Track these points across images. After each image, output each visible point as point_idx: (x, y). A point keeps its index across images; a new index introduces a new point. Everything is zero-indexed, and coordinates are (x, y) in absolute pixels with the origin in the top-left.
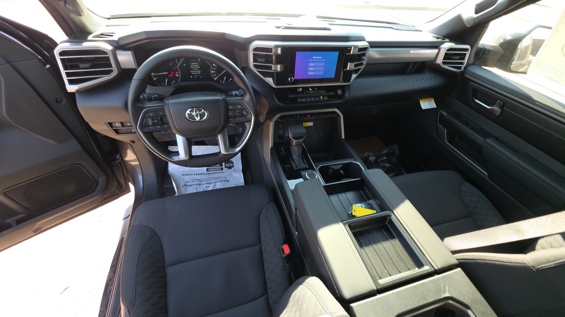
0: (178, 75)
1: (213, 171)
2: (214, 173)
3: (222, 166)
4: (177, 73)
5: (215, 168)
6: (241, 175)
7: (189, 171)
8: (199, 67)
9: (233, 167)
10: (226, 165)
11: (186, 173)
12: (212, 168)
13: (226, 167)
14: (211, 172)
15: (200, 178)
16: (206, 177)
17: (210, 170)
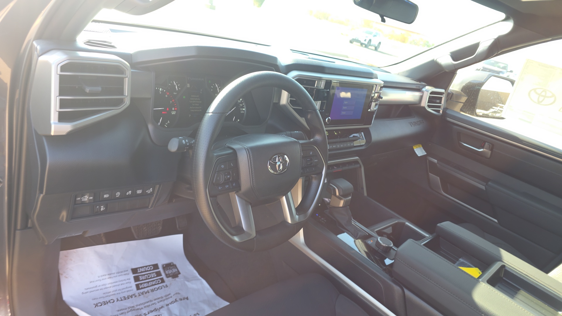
0: (175, 112)
1: (147, 287)
2: (152, 291)
3: (161, 275)
4: (173, 109)
5: (150, 281)
6: (202, 283)
7: (105, 295)
8: (201, 102)
9: (179, 273)
10: (167, 272)
11: (102, 300)
12: (144, 283)
13: (168, 276)
14: (146, 290)
15: (132, 305)
16: (142, 300)
17: (143, 287)
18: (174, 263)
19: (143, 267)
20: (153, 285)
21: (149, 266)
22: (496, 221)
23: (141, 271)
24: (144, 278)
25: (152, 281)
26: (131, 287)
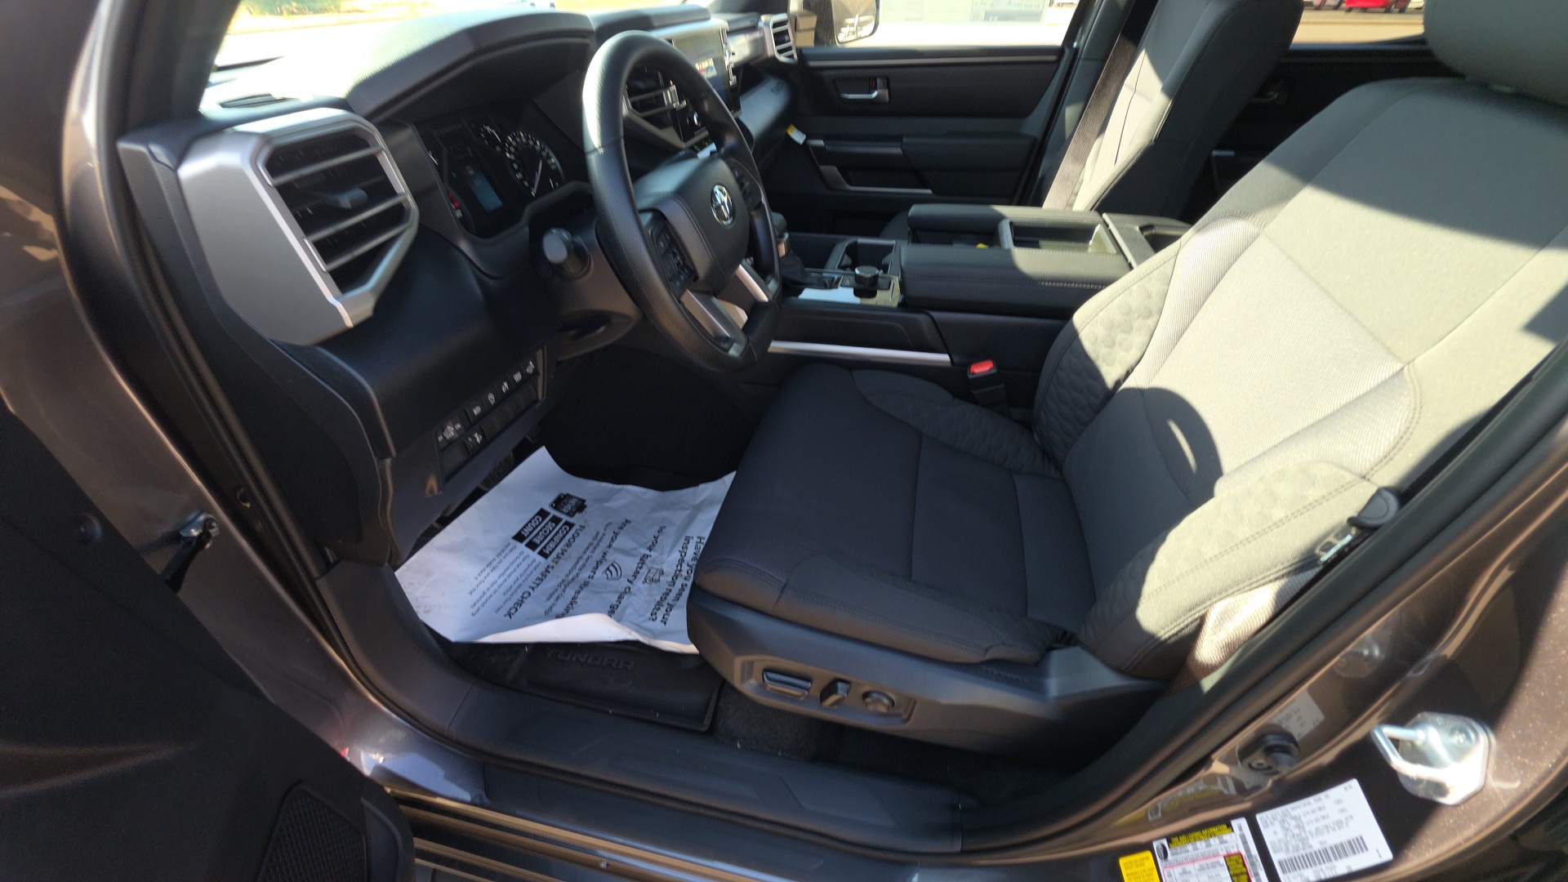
1: (556, 547)
2: (569, 545)
3: (560, 520)
5: (554, 536)
6: (629, 492)
7: (508, 595)
11: (511, 604)
12: (548, 543)
14: (558, 550)
15: (560, 580)
16: (565, 566)
17: (551, 549)
18: (565, 493)
19: (527, 525)
20: (562, 539)
21: (534, 518)
22: (929, 191)
23: (528, 533)
24: (540, 538)
25: (556, 534)
26: (534, 561)
